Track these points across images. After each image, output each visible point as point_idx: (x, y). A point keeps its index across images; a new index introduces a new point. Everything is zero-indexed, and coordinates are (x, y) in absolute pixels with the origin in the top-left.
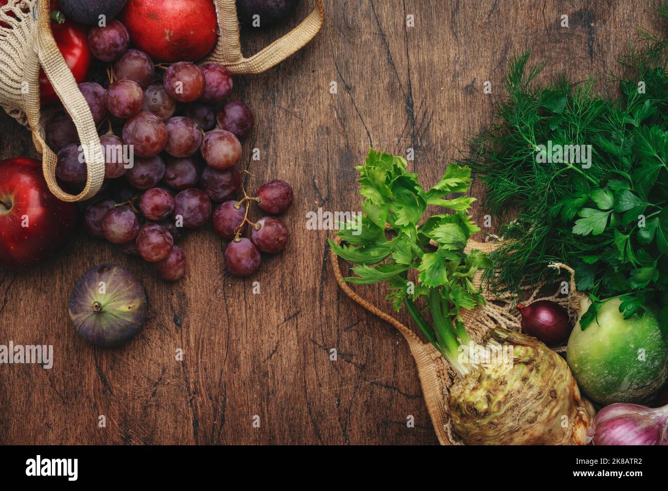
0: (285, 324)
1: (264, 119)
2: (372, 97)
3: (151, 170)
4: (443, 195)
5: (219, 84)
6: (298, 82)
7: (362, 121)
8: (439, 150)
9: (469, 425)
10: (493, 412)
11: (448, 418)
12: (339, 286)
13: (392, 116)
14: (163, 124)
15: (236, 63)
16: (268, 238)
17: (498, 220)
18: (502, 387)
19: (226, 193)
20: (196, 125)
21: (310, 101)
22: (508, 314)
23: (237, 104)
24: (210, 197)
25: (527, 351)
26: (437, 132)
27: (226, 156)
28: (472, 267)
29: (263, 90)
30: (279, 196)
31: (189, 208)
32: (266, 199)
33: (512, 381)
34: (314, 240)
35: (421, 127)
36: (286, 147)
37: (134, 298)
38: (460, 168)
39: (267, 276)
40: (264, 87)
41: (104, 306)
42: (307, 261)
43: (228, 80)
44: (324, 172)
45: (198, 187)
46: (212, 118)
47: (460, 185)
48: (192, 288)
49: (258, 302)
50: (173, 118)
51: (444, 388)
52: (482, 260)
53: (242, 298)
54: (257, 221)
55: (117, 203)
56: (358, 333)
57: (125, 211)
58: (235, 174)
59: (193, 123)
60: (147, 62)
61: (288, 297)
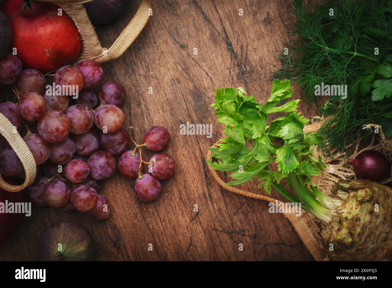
0: (191, 224)
1: (132, 87)
2: (201, 48)
3: (66, 149)
4: (275, 104)
5: (94, 74)
6: (147, 53)
7: (200, 66)
8: (260, 69)
9: (342, 255)
10: (357, 242)
11: (325, 253)
12: (221, 187)
13: (219, 57)
14: (64, 115)
15: (101, 55)
16: (161, 169)
17: (316, 105)
18: (358, 223)
19: (122, 147)
20: (87, 108)
21: (159, 64)
22: (344, 168)
23: (110, 83)
24: (112, 154)
25: (366, 192)
26: (254, 58)
27: (115, 122)
28: (311, 146)
29: (124, 66)
30: (159, 137)
31: (100, 167)
32: (151, 143)
33: (364, 216)
34: (193, 159)
35: (242, 57)
36: (153, 101)
37: (82, 240)
38: (282, 81)
39: (169, 195)
40: (124, 64)
41: (64, 253)
42: (193, 176)
43: (98, 69)
44: (185, 110)
45: (101, 149)
46: (96, 98)
47: (285, 93)
48: (119, 220)
49: (168, 215)
50: (69, 108)
51: (315, 233)
52: (315, 138)
53: (156, 215)
54: (150, 160)
55: (49, 178)
56: (244, 214)
57: (57, 183)
58: (124, 132)
59: (84, 107)
60: (39, 76)
61: (188, 204)
